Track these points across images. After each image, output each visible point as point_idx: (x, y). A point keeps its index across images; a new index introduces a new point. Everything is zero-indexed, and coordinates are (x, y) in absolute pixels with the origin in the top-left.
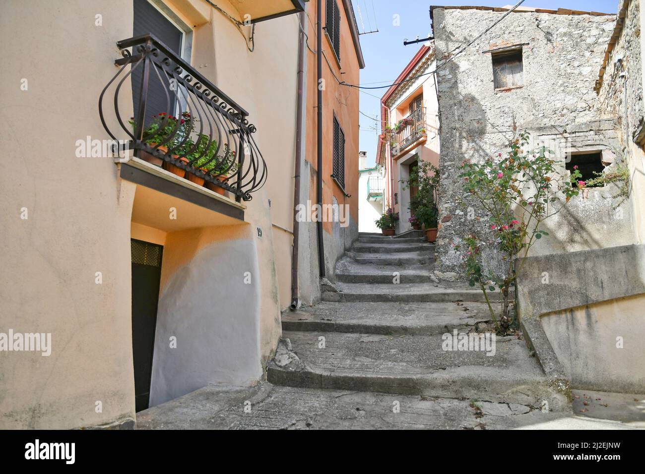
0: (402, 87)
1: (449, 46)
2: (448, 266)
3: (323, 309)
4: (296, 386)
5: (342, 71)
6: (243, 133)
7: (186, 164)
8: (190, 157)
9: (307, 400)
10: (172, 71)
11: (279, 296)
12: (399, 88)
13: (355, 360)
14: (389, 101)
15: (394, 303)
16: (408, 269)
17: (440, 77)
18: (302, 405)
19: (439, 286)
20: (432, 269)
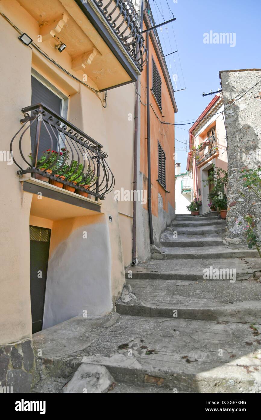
0: (202, 122)
1: (232, 95)
2: (235, 235)
3: (152, 264)
4: (135, 315)
5: (163, 115)
6: (99, 158)
7: (63, 179)
8: (66, 175)
9: (142, 324)
10: (55, 124)
11: (123, 258)
12: (200, 123)
13: (173, 298)
14: (194, 131)
15: (199, 260)
16: (208, 237)
17: (227, 114)
18: (139, 328)
19: (229, 247)
20: (224, 237)
